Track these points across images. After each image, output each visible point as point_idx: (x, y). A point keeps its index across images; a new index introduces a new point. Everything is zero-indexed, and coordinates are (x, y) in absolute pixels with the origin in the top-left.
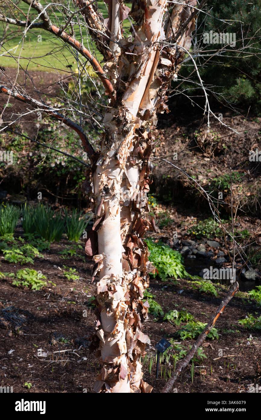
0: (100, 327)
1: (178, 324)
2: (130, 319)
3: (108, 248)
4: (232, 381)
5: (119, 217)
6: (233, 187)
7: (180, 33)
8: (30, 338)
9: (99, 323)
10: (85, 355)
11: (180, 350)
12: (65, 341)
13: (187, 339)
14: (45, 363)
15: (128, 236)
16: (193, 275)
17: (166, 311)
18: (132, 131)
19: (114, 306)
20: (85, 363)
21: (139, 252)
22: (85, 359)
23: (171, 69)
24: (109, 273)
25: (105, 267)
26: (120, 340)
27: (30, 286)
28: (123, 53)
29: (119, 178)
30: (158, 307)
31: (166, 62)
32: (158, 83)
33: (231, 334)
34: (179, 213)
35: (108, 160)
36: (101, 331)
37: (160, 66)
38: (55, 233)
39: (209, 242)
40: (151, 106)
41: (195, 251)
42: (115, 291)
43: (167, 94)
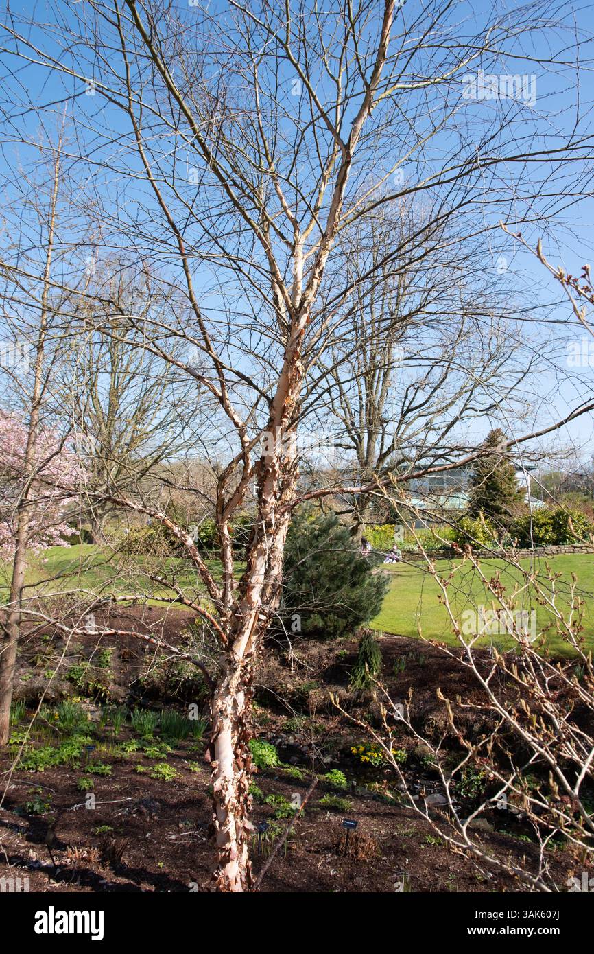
0: (216, 819)
1: (274, 806)
2: (238, 811)
3: (223, 756)
4: (315, 852)
5: (230, 730)
6: (311, 692)
7: (271, 598)
8: (162, 823)
9: (215, 815)
10: (204, 836)
11: (275, 829)
12: (190, 825)
13: (282, 818)
14: (174, 844)
15: (237, 744)
16: (285, 763)
17: (266, 795)
18: (239, 668)
19: (226, 802)
20: (204, 843)
21: (245, 756)
22: (204, 839)
23: (266, 622)
24: (223, 775)
25: (220, 771)
26: (231, 829)
27: (164, 778)
28: (233, 614)
29: (231, 703)
30: (260, 792)
31: (263, 617)
32: (257, 632)
33: (314, 812)
34: (274, 713)
35: (223, 689)
36: (217, 821)
37: (259, 620)
38: (183, 733)
39: (296, 735)
40: (253, 650)
41: (286, 742)
42: (227, 789)
43: (264, 638)
